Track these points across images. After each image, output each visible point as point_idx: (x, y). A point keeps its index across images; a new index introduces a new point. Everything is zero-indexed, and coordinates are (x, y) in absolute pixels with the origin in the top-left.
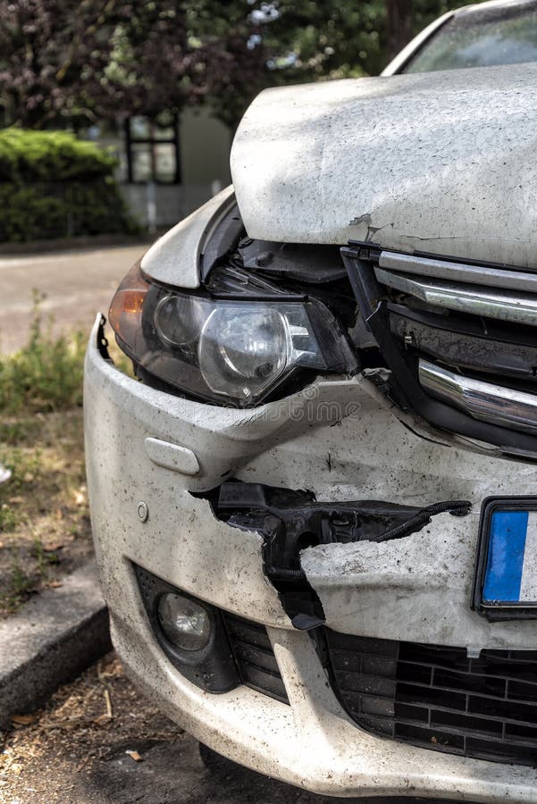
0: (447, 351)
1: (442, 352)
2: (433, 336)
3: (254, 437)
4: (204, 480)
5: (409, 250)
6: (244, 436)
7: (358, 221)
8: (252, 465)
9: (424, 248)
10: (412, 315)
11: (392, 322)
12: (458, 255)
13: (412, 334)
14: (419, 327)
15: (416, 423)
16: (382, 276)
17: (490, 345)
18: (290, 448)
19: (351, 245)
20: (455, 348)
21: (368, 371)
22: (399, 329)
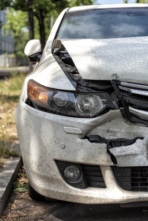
0: (137, 103)
1: (136, 104)
2: (133, 100)
3: (95, 124)
4: (82, 135)
5: (126, 81)
6: (93, 124)
7: (113, 75)
8: (90, 132)
9: (130, 81)
10: (128, 96)
11: (124, 97)
12: (137, 83)
13: (128, 100)
14: (130, 98)
15: (127, 121)
16: (121, 87)
17: (145, 102)
18: (99, 128)
19: (113, 80)
20: (138, 103)
21: (121, 108)
22: (126, 99)
